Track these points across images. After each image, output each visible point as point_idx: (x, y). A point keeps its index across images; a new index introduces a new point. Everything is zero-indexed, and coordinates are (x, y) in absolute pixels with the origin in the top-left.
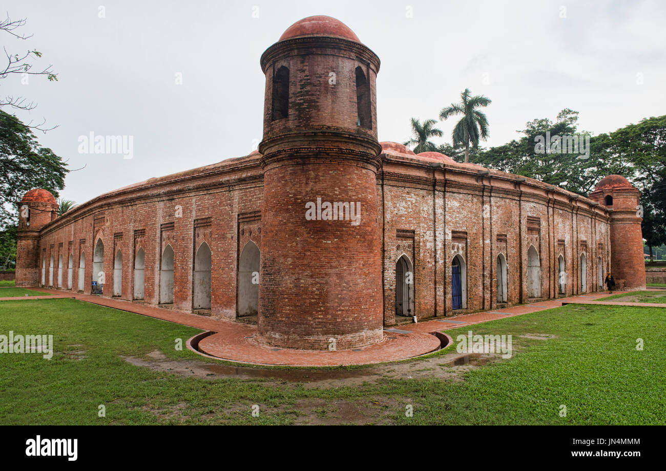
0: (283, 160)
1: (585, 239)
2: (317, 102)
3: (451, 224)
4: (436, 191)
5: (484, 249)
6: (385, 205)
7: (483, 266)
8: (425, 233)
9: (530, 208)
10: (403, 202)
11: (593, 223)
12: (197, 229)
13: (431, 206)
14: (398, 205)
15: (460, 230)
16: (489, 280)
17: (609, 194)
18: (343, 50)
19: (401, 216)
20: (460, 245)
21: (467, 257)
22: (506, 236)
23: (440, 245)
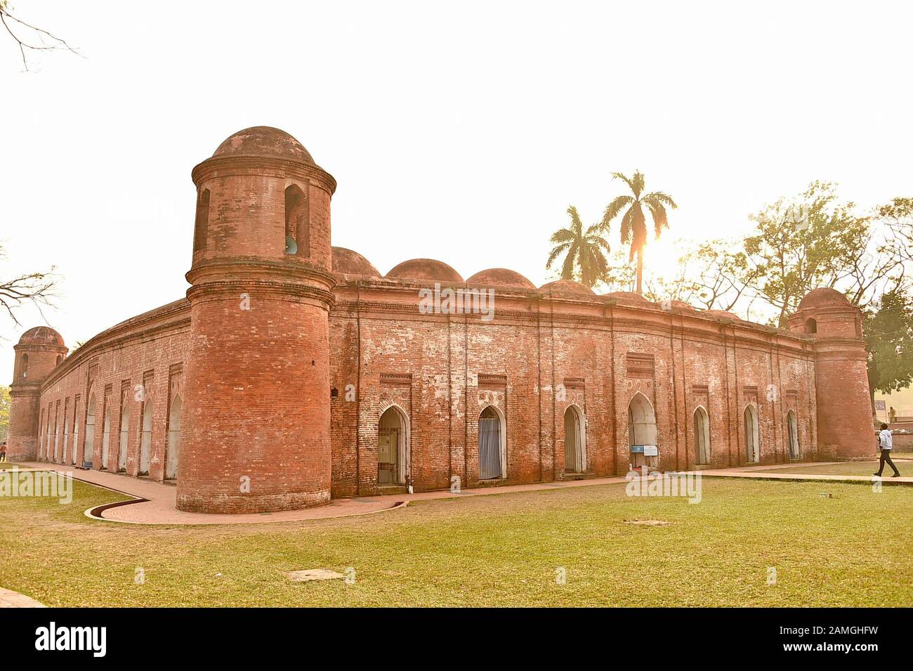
0: (200, 296)
1: (753, 384)
2: (236, 229)
3: (477, 366)
4: (451, 323)
5: (540, 399)
6: (361, 343)
7: (540, 422)
8: (433, 377)
9: (632, 341)
10: (391, 339)
11: (775, 360)
12: (172, 377)
13: (443, 343)
14: (383, 343)
15: (494, 373)
16: (551, 441)
17: (812, 317)
18: (268, 168)
19: (389, 356)
20: (495, 393)
21: (506, 409)
22: (584, 381)
23: (457, 393)
